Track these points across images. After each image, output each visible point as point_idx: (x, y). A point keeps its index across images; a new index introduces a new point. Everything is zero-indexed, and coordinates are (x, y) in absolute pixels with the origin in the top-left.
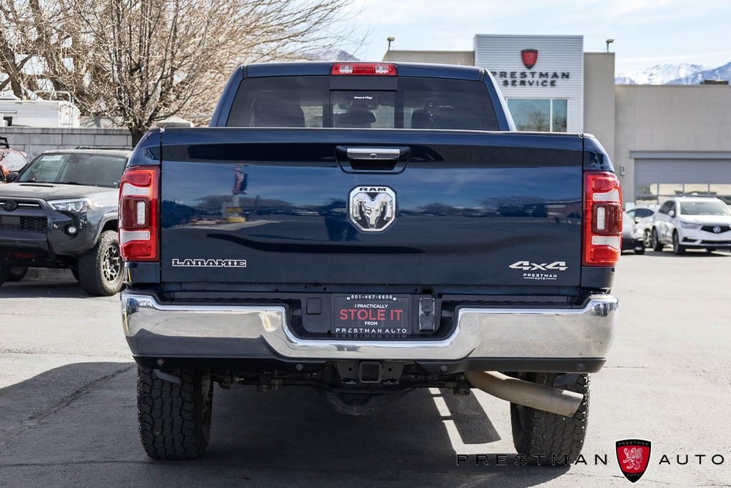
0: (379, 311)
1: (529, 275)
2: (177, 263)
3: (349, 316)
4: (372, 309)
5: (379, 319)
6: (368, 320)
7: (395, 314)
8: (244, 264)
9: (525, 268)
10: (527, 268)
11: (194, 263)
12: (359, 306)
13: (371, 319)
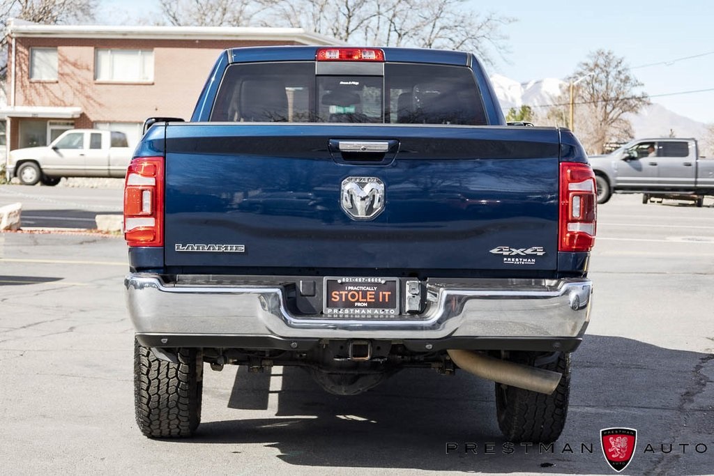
0: (368, 293)
1: (509, 259)
2: (179, 248)
3: (341, 298)
4: (362, 291)
5: (369, 300)
6: (358, 301)
7: (384, 296)
8: (242, 248)
9: (505, 253)
10: (507, 253)
11: (196, 248)
12: (349, 288)
13: (361, 300)
